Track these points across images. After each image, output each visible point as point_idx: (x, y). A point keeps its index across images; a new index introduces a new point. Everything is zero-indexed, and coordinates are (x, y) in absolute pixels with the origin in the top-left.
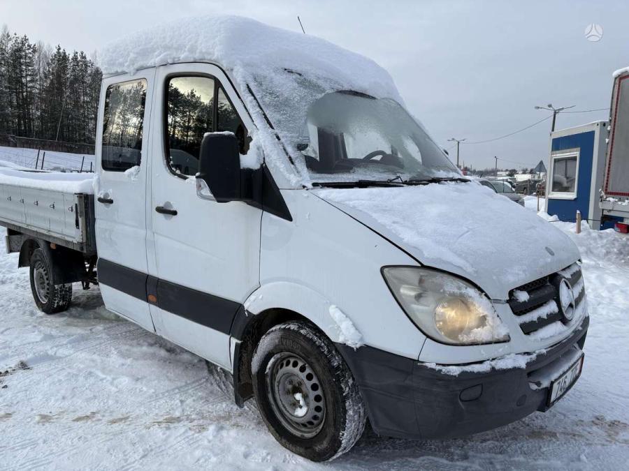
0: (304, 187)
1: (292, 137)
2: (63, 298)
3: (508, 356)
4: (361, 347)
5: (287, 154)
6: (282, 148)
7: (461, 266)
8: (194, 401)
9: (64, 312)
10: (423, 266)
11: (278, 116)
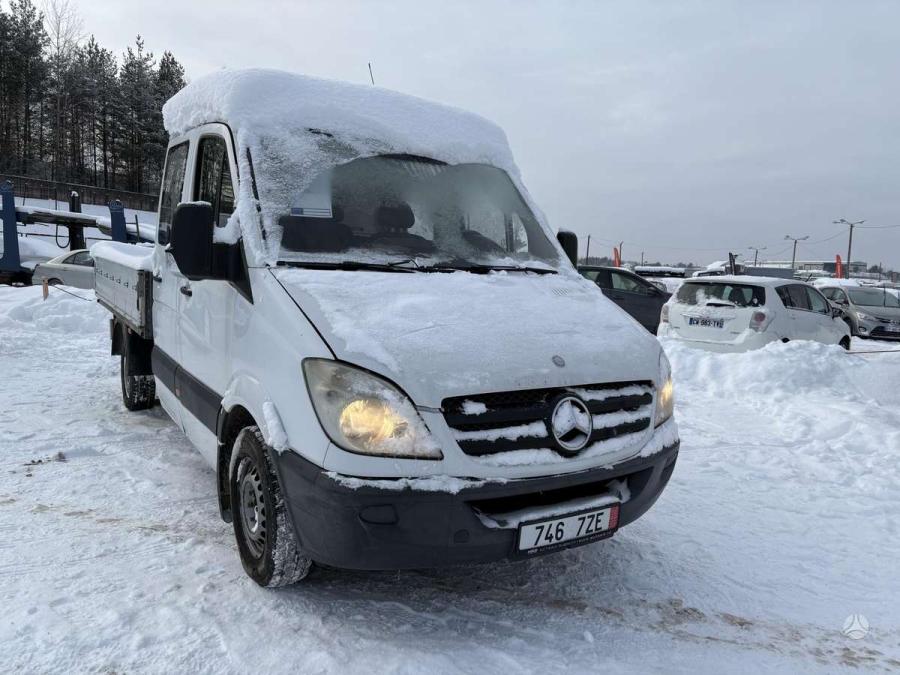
0: (267, 265)
1: (277, 209)
2: (144, 393)
3: (436, 477)
4: (285, 452)
5: (262, 227)
6: (258, 220)
7: (386, 363)
8: (200, 513)
9: (148, 410)
10: (337, 361)
11: (272, 185)
